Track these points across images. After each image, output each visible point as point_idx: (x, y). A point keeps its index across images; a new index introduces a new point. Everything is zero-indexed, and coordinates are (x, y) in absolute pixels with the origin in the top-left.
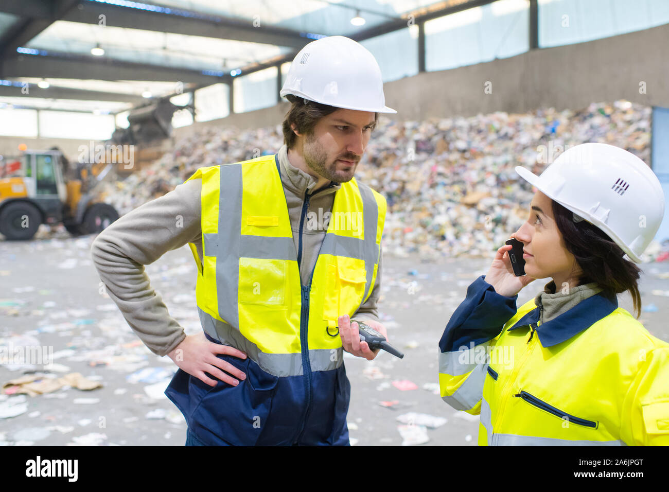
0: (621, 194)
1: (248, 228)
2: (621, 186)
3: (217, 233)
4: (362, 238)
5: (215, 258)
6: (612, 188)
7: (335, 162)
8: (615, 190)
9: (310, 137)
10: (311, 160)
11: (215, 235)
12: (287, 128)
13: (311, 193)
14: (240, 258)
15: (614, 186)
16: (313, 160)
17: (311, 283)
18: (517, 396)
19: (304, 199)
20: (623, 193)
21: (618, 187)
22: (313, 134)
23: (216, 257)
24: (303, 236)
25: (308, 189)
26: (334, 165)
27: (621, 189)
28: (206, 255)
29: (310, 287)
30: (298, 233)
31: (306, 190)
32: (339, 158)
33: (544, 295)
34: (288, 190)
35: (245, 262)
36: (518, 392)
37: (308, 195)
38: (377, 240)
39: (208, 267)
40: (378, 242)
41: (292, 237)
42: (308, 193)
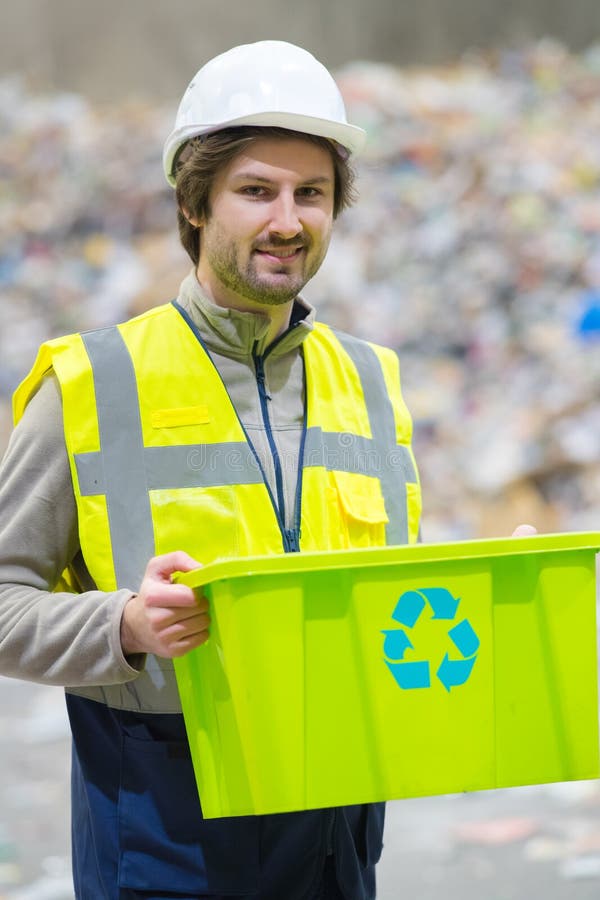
3: (99, 449)
4: (368, 435)
5: (103, 498)
11: (98, 454)
13: (263, 353)
14: (151, 492)
17: (299, 524)
19: (253, 366)
23: (104, 496)
24: (275, 434)
28: (83, 494)
29: (299, 530)
30: (265, 432)
34: (220, 354)
35: (161, 499)
37: (259, 357)
38: (399, 437)
39: (90, 517)
40: (401, 442)
41: (245, 440)
42: (258, 353)
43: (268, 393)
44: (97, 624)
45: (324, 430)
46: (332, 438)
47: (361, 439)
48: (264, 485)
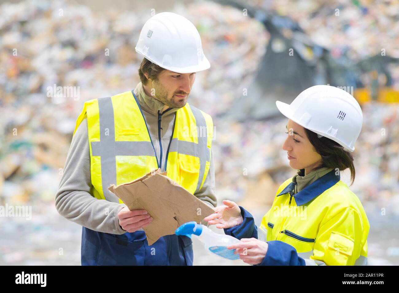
0: (343, 120)
1: (119, 137)
2: (342, 115)
3: (99, 141)
4: (196, 143)
6: (338, 117)
7: (173, 97)
8: (339, 118)
9: (156, 81)
10: (159, 95)
12: (141, 74)
13: (162, 113)
14: (116, 156)
15: (338, 116)
16: (160, 95)
18: (282, 232)
19: (158, 117)
20: (343, 119)
21: (340, 116)
22: (158, 80)
23: (100, 157)
24: (162, 141)
25: (159, 111)
26: (173, 98)
27: (342, 117)
30: (158, 140)
31: (158, 111)
32: (175, 94)
33: (298, 177)
35: (119, 159)
36: (283, 230)
37: (160, 114)
38: (208, 145)
39: (94, 163)
40: (208, 146)
41: (150, 141)
42: (160, 113)
43: (162, 127)
44: (111, 217)
45: (179, 139)
46: (181, 143)
47: (193, 144)
48: (155, 157)
